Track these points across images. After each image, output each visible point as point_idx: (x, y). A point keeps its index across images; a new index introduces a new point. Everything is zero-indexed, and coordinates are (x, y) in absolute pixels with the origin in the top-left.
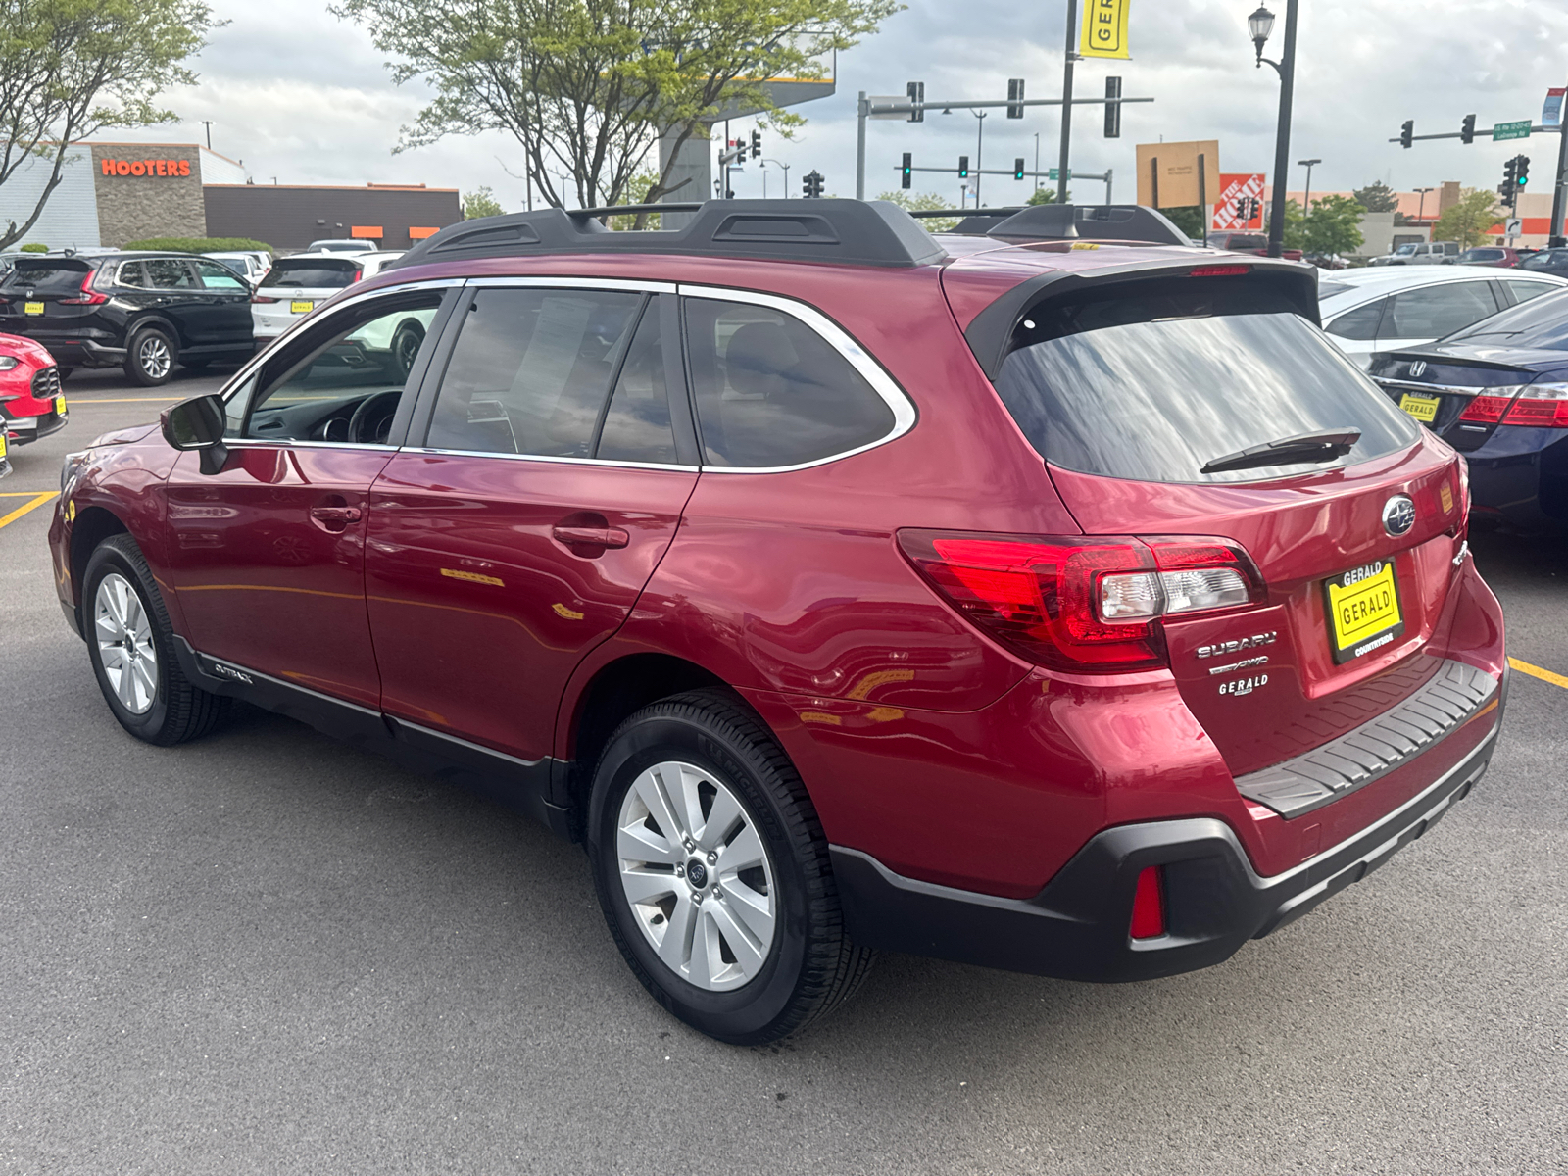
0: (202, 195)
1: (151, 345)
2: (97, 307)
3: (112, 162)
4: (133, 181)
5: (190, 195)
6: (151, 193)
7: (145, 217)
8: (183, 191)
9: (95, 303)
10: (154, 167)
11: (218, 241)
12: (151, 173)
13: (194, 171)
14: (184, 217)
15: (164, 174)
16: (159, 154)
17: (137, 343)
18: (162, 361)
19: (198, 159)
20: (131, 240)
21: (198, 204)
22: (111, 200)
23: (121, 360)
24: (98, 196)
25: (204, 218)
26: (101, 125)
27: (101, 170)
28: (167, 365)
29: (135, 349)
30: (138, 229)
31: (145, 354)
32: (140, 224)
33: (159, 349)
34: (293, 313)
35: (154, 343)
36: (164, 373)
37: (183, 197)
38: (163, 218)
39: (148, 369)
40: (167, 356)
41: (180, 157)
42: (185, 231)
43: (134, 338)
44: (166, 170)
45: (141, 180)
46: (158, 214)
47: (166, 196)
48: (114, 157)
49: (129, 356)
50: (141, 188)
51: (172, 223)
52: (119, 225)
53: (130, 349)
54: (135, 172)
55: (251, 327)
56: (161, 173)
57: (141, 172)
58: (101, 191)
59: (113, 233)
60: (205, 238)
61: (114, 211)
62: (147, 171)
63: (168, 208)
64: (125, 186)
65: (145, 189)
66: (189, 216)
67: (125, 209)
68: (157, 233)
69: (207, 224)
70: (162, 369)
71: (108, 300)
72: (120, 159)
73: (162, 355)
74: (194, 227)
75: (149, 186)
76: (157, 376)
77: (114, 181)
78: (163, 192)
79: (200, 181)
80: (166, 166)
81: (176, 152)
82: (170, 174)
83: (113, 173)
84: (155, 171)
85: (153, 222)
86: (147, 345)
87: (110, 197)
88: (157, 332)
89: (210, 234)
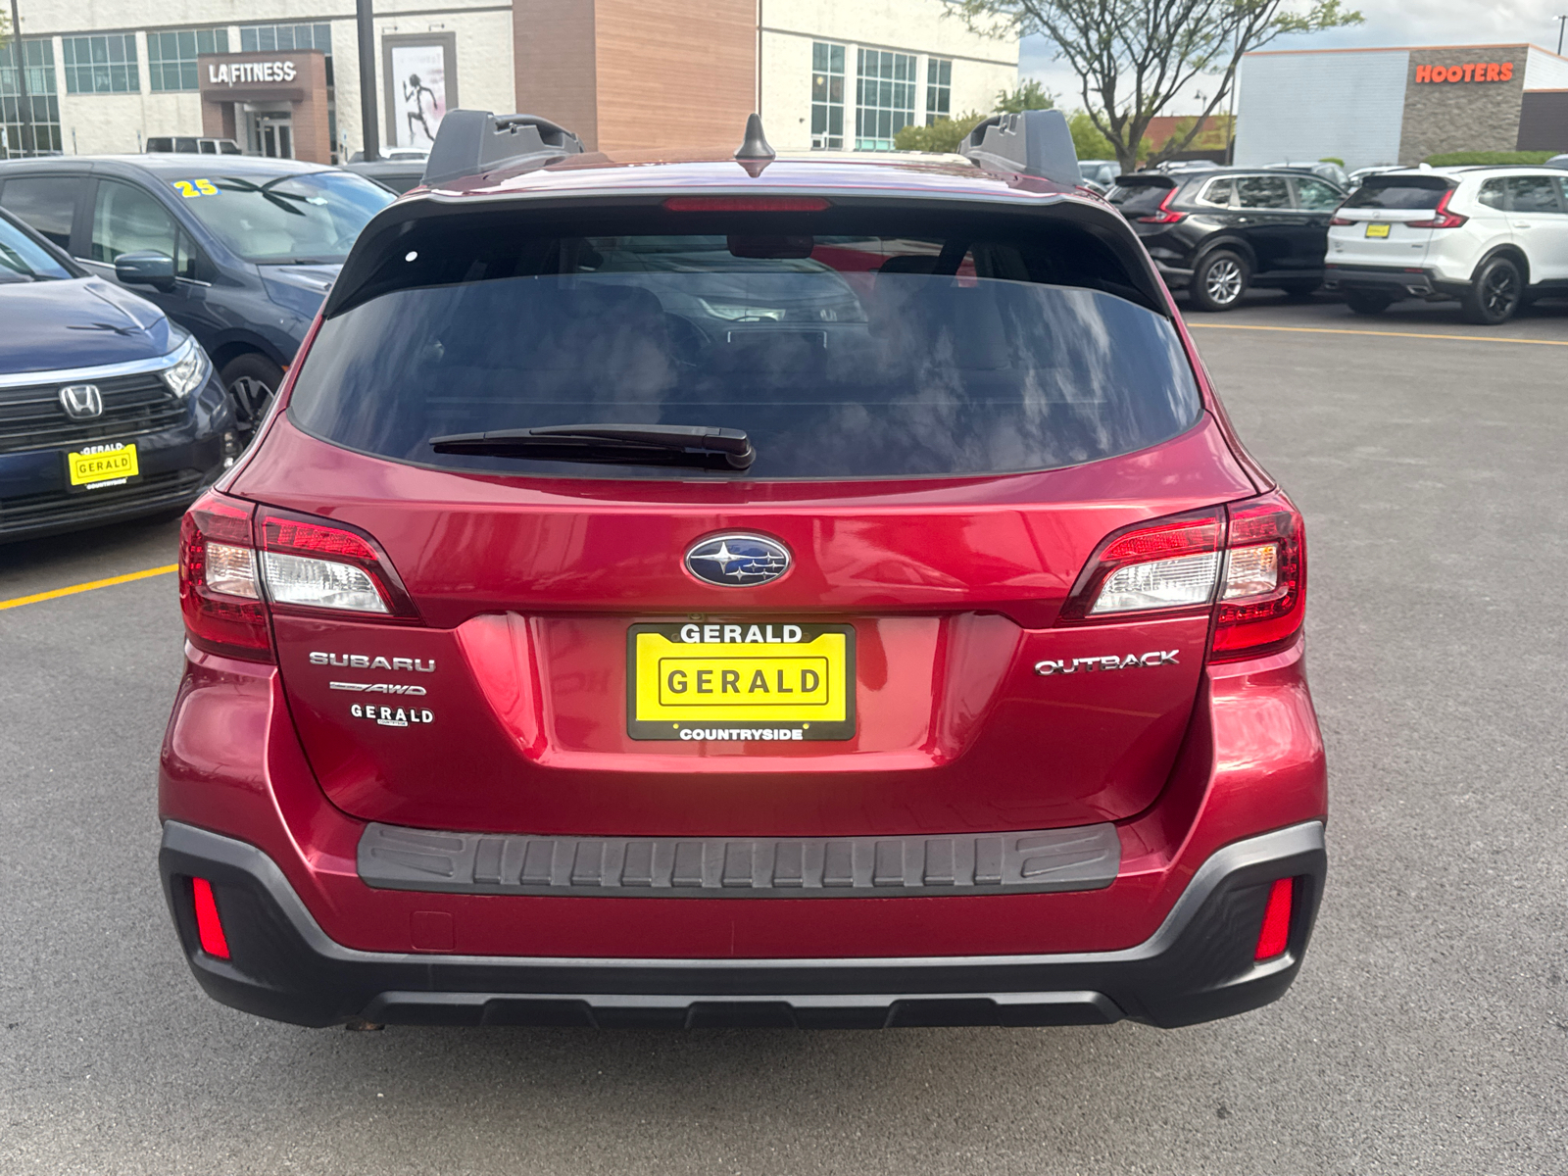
0: (1520, 102)
1: (1222, 268)
2: (1171, 226)
3: (1429, 68)
4: (1446, 88)
5: (1507, 102)
6: (1464, 101)
7: (1451, 128)
8: (1500, 98)
9: (1169, 222)
10: (1473, 71)
11: (1525, 155)
12: (1467, 79)
13: (1517, 75)
14: (1495, 128)
15: (1483, 78)
16: (1480, 57)
17: (1206, 266)
18: (1232, 286)
19: (1525, 61)
20: (1431, 154)
21: (1512, 112)
22: (1419, 110)
23: (1184, 282)
24: (1407, 106)
25: (1517, 129)
26: (1280, 32)
27: (1415, 76)
28: (1237, 290)
29: (1203, 271)
30: (1442, 141)
31: (1213, 276)
32: (1444, 136)
33: (1231, 272)
34: (1367, 237)
35: (1226, 266)
36: (1232, 298)
37: (1498, 104)
38: (1470, 129)
39: (1214, 293)
40: (1239, 281)
41: (1505, 59)
42: (1492, 142)
43: (1203, 260)
44: (1485, 75)
45: (1456, 86)
46: (1467, 125)
47: (1479, 104)
48: (1432, 62)
49: (1194, 279)
50: (1453, 96)
51: (1480, 135)
52: (1422, 138)
53: (1197, 271)
54: (1452, 79)
55: (1325, 252)
56: (1478, 78)
57: (1458, 78)
58: (1410, 101)
59: (1414, 146)
60: (1514, 152)
61: (1420, 122)
62: (1463, 77)
63: (1479, 118)
64: (1437, 95)
65: (1458, 97)
66: (1500, 127)
67: (1432, 119)
68: (1462, 146)
69: (1520, 136)
70: (1229, 294)
71: (1185, 218)
72: (1437, 63)
73: (1234, 278)
74: (1504, 139)
75: (1463, 93)
76: (1223, 302)
77: (1427, 89)
78: (1477, 100)
79: (1521, 86)
80: (1486, 70)
81: (1501, 53)
82: (1489, 79)
83: (1427, 80)
84: (1473, 77)
85: (1459, 134)
86: (1218, 268)
87: (1419, 106)
88: (1231, 254)
89: (1520, 147)
